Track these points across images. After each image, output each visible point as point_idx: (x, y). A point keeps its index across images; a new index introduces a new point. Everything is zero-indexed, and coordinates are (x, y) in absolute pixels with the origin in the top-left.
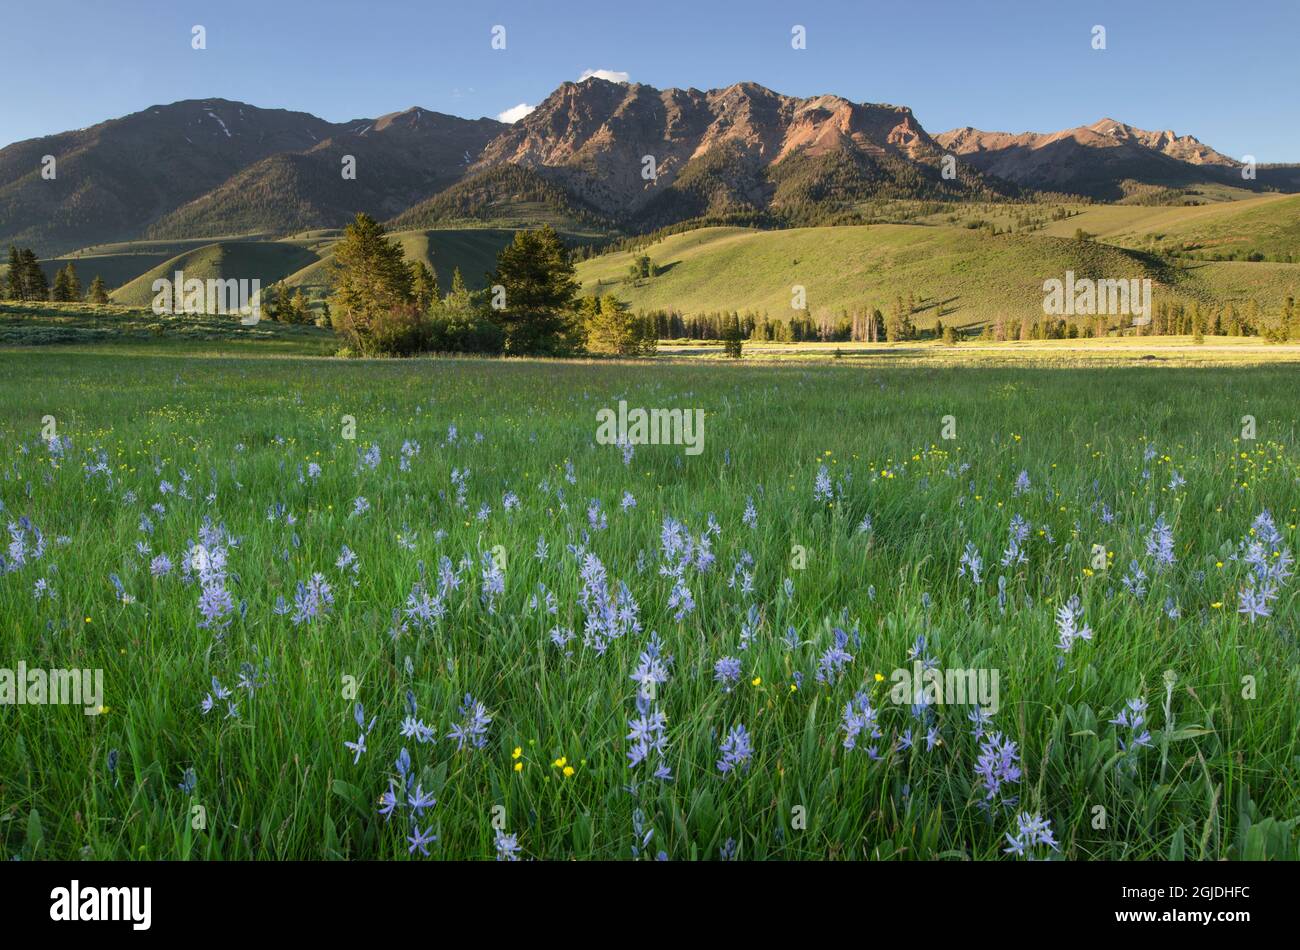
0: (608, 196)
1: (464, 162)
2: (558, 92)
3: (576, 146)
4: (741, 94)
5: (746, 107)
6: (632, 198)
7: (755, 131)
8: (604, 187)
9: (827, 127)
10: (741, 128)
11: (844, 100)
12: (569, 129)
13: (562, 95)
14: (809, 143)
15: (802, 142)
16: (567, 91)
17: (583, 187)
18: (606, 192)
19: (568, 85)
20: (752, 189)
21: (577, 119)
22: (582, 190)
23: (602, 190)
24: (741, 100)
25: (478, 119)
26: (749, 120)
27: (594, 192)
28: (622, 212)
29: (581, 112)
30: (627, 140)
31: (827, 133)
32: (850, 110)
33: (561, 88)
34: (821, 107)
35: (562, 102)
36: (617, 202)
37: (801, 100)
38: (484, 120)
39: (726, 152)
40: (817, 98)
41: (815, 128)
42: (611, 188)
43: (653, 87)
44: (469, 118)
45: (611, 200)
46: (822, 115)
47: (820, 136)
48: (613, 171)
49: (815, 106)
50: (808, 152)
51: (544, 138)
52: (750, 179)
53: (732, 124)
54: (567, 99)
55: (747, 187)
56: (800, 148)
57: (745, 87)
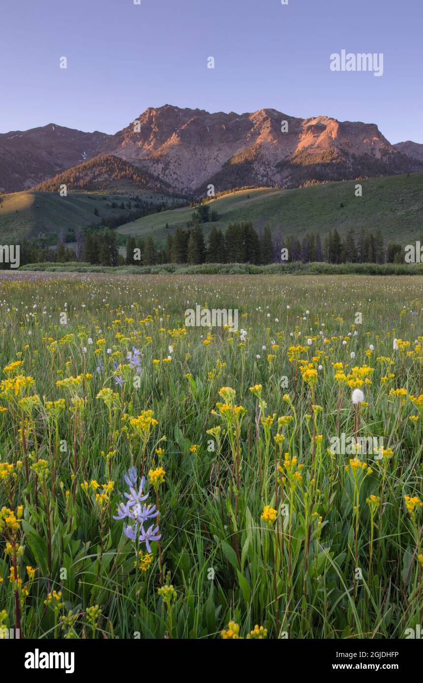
0: (177, 179)
1: (82, 158)
2: (144, 114)
3: (155, 148)
4: (265, 116)
5: (268, 124)
6: (193, 181)
7: (274, 139)
8: (174, 173)
9: (323, 136)
10: (265, 136)
11: (332, 119)
12: (152, 137)
13: (147, 116)
14: (312, 145)
15: (306, 146)
16: (150, 113)
17: (160, 172)
18: (175, 176)
19: (151, 109)
20: (274, 175)
21: (157, 130)
22: (159, 175)
23: (173, 175)
24: (264, 120)
25: (93, 132)
26: (270, 132)
27: (167, 176)
28: (186, 189)
29: (159, 126)
30: (190, 144)
31: (322, 140)
32: (338, 125)
33: (147, 111)
34: (317, 123)
35: (147, 119)
36: (182, 183)
37: (304, 120)
38: (96, 133)
39: (256, 151)
40: (315, 118)
41: (314, 137)
42: (179, 173)
43: (206, 111)
44: (86, 132)
45: (179, 181)
46: (319, 128)
47: (318, 142)
48: (180, 163)
49: (314, 123)
50: (310, 151)
51: (134, 142)
52: (272, 168)
53: (260, 134)
54: (150, 118)
55: (270, 173)
56: (305, 149)
57: (267, 111)
